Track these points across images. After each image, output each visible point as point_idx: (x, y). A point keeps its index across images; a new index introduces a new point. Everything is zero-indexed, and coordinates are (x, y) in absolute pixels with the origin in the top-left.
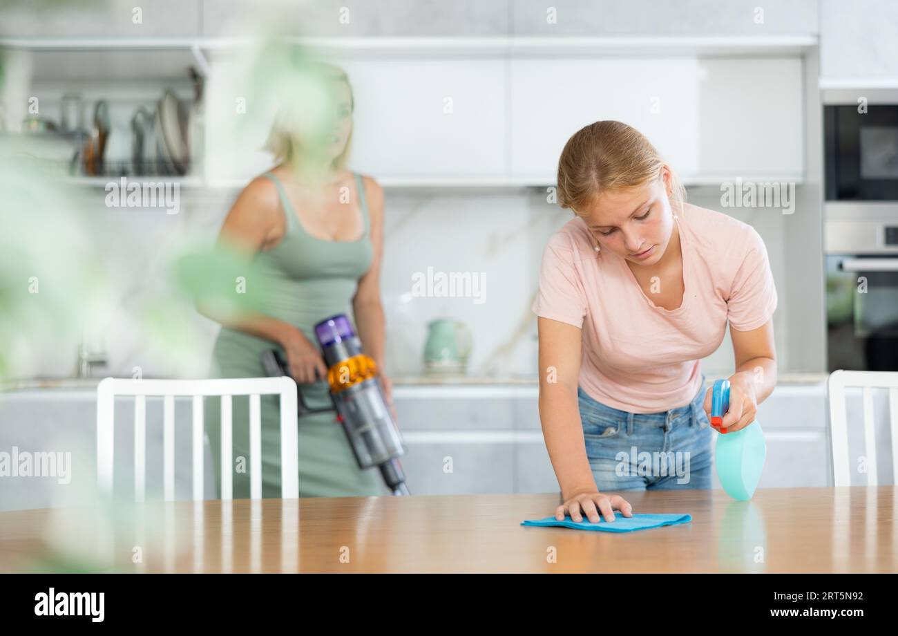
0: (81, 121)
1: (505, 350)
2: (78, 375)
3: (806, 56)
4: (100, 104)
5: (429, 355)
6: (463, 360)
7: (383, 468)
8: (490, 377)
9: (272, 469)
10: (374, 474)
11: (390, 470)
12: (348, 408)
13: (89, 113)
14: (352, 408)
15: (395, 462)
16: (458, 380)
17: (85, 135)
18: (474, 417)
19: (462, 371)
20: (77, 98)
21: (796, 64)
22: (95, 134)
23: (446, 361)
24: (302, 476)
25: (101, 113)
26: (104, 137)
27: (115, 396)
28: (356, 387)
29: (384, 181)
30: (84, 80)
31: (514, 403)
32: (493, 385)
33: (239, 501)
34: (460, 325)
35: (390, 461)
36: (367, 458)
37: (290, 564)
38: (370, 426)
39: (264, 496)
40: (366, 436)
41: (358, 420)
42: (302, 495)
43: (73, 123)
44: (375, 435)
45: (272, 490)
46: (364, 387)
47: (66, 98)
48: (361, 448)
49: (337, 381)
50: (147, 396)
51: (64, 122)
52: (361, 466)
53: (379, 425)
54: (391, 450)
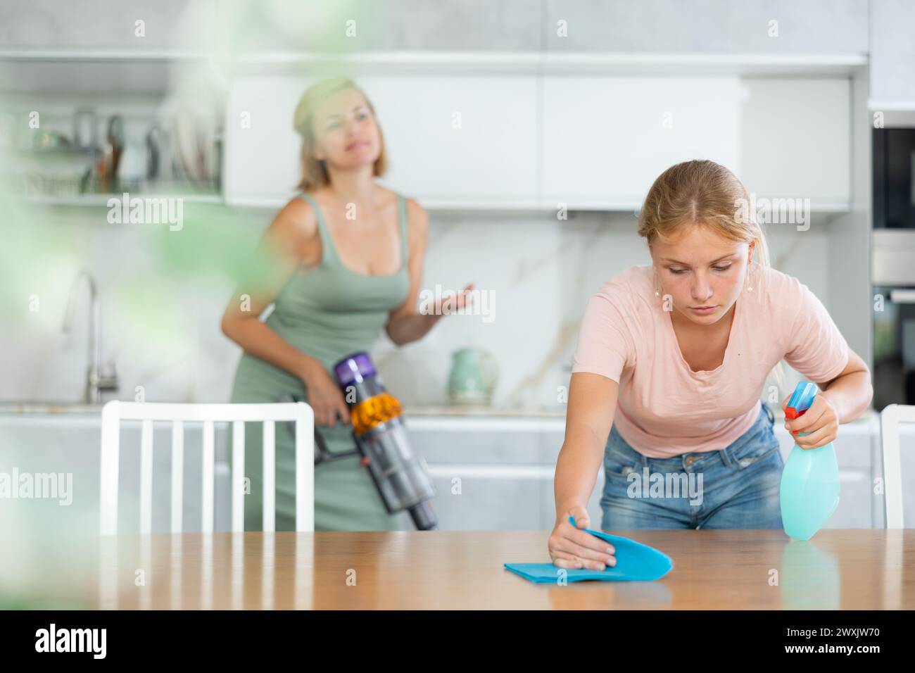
0: (95, 137)
1: (533, 381)
2: (88, 400)
3: (854, 77)
4: (114, 120)
5: (453, 386)
6: (489, 391)
7: (413, 512)
8: (516, 409)
9: (286, 498)
10: (403, 518)
11: (420, 512)
12: (374, 451)
13: (103, 129)
14: (378, 449)
15: (425, 504)
16: (483, 412)
17: (97, 151)
18: (500, 450)
19: (487, 401)
20: (90, 113)
21: (845, 85)
22: (108, 150)
23: (471, 392)
24: (319, 507)
25: (115, 128)
26: (117, 153)
27: (122, 420)
28: (381, 426)
29: (426, 203)
30: (96, 94)
31: (541, 437)
32: (520, 417)
33: (252, 534)
34: (485, 355)
35: (419, 503)
36: (394, 502)
37: (304, 600)
38: (397, 467)
39: (277, 529)
40: (394, 479)
41: (385, 463)
42: (318, 528)
43: (86, 138)
44: (403, 477)
45: (286, 522)
46: (389, 426)
47: (80, 113)
48: (388, 491)
49: (360, 420)
50: (154, 421)
51: (77, 138)
52: (389, 510)
53: (407, 466)
54: (420, 492)
